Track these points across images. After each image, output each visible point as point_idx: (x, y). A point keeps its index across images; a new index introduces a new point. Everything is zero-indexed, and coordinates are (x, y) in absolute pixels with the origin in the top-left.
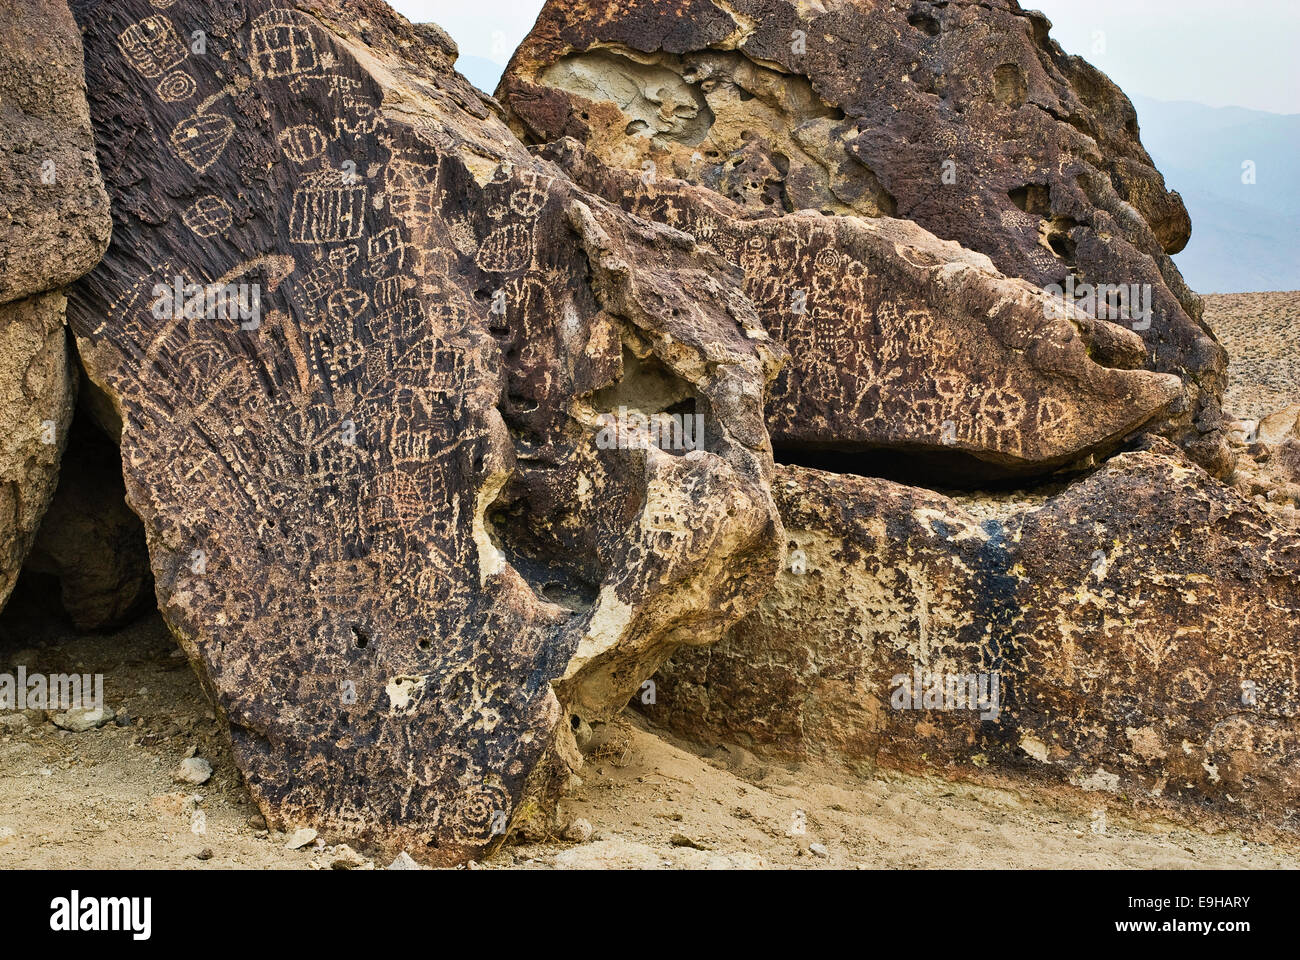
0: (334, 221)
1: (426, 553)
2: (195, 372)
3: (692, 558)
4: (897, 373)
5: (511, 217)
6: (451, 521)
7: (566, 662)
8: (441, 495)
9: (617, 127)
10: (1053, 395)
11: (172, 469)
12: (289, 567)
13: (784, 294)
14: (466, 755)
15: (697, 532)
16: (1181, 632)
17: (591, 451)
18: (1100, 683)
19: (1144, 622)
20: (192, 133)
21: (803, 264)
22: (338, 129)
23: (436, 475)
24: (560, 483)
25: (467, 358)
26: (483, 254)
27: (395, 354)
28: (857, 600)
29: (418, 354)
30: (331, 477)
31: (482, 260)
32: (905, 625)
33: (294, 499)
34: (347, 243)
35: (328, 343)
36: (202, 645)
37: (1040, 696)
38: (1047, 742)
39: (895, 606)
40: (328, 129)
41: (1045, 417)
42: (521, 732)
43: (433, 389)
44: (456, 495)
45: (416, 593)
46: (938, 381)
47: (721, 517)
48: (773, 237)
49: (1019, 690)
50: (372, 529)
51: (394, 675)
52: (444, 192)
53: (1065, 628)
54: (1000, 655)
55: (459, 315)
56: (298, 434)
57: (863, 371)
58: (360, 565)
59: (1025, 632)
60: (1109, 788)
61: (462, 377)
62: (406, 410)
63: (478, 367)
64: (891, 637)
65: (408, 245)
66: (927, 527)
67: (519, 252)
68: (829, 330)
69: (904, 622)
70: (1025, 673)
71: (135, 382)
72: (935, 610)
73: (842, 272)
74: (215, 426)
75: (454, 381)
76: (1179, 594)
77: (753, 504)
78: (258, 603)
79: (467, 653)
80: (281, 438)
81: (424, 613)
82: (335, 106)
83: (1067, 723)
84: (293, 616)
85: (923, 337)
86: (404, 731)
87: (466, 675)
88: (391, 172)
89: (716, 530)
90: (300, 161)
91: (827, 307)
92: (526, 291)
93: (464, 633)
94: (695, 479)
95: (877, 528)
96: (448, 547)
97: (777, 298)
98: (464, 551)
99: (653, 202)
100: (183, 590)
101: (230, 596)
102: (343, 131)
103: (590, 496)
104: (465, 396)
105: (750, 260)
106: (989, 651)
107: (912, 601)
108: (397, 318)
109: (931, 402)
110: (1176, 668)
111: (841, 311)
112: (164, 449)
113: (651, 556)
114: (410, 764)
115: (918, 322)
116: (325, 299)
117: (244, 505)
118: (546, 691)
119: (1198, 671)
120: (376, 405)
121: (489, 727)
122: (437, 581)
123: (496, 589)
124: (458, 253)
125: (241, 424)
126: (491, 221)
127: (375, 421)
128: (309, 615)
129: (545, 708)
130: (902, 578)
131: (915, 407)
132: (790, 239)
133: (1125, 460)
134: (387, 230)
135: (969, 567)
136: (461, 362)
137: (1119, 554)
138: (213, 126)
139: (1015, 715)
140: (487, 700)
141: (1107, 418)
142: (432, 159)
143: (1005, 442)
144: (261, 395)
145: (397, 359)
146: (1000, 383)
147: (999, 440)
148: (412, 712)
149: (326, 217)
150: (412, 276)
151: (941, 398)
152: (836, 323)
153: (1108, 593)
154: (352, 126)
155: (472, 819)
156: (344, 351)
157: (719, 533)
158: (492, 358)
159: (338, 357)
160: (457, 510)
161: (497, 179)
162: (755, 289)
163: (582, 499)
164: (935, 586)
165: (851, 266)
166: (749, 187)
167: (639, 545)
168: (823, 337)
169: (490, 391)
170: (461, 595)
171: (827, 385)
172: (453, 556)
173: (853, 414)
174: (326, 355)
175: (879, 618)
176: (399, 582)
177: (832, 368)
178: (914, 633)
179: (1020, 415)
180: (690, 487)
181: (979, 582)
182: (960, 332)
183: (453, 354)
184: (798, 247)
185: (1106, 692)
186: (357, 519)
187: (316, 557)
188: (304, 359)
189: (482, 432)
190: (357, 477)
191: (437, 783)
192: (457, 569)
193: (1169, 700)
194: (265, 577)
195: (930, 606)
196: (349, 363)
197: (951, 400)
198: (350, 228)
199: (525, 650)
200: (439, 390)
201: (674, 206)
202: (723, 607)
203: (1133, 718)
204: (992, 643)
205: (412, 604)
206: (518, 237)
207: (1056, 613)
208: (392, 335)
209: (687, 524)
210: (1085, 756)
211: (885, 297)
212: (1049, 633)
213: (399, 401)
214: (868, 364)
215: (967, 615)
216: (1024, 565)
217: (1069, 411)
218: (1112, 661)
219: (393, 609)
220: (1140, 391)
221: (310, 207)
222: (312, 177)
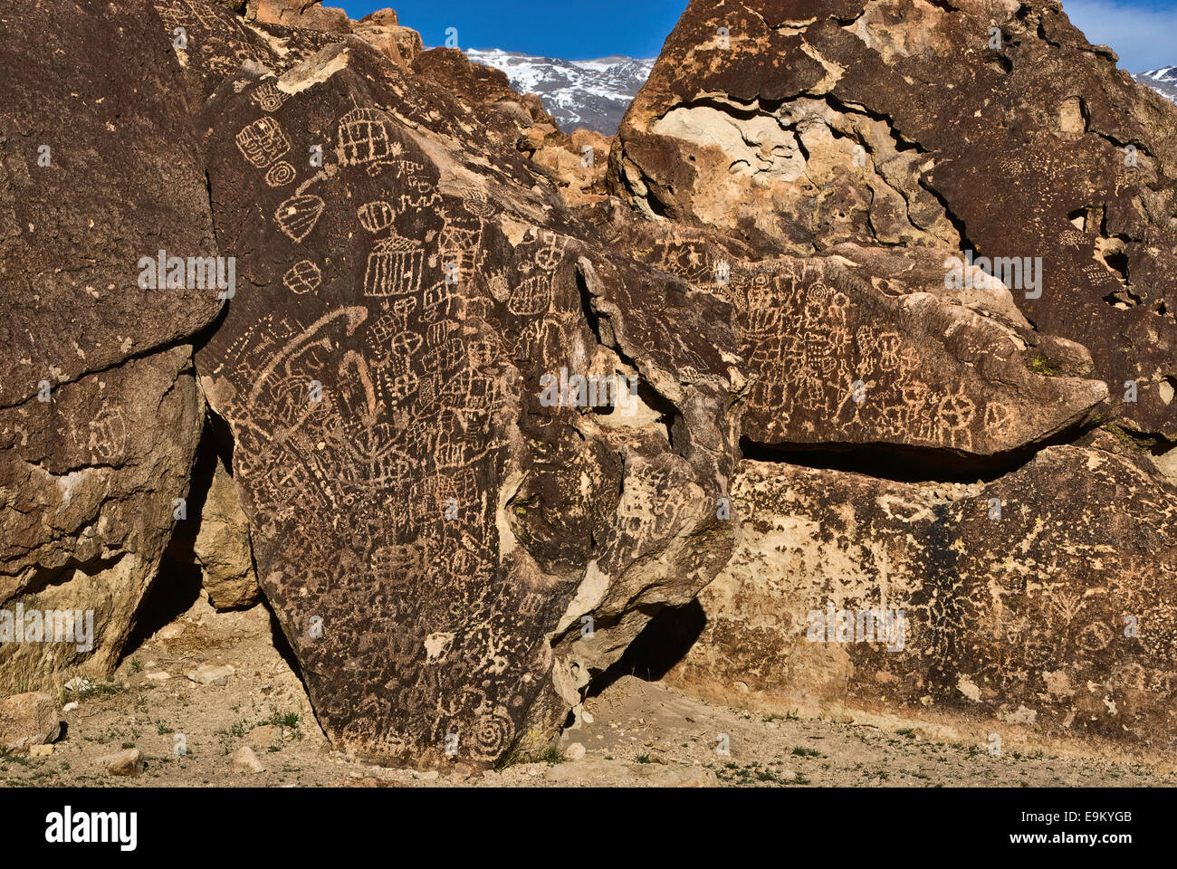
0: (398, 278)
1: (459, 537)
2: (290, 401)
3: (656, 537)
4: (872, 384)
5: (536, 270)
6: (480, 512)
7: (558, 619)
8: (473, 492)
9: (722, 167)
10: (998, 399)
11: (270, 477)
12: (355, 551)
13: (781, 322)
14: (481, 692)
15: (660, 517)
16: (1089, 592)
17: (591, 455)
18: (1024, 635)
19: (1059, 585)
20: (292, 211)
21: (798, 297)
22: (404, 204)
23: (469, 477)
24: (567, 481)
25: (496, 384)
26: (513, 301)
27: (441, 383)
28: (833, 573)
29: (458, 382)
30: (388, 481)
31: (512, 305)
32: (868, 592)
33: (362, 498)
34: (407, 296)
35: (391, 376)
36: (288, 612)
37: (975, 647)
38: (980, 684)
39: (862, 576)
40: (396, 205)
41: (992, 418)
42: (522, 674)
43: (468, 410)
44: (484, 493)
45: (451, 569)
46: (904, 390)
47: (679, 504)
48: (774, 275)
49: (959, 643)
50: (419, 521)
51: (431, 633)
52: (485, 251)
53: (995, 591)
54: (944, 615)
55: (491, 351)
56: (366, 447)
57: (844, 384)
58: (410, 548)
59: (963, 595)
60: (1028, 722)
61: (491, 400)
62: (447, 426)
63: (503, 391)
64: (858, 602)
65: (454, 295)
66: (888, 511)
67: (541, 299)
68: (817, 351)
69: (868, 589)
70: (964, 629)
71: (244, 410)
72: (893, 579)
73: (829, 301)
74: (304, 443)
75: (485, 403)
76: (1089, 562)
77: (706, 495)
78: (331, 580)
79: (485, 615)
80: (354, 451)
81: (456, 584)
82: (401, 186)
83: (996, 669)
84: (357, 589)
85: (893, 354)
86: (436, 675)
87: (484, 632)
88: (444, 238)
89: (675, 514)
90: (374, 231)
91: (816, 332)
92: (545, 330)
93: (486, 599)
94: (662, 475)
95: (847, 512)
96: (477, 534)
97: (776, 326)
98: (489, 536)
99: (679, 248)
100: (276, 570)
101: (311, 575)
102: (407, 205)
103: (590, 491)
104: (492, 414)
105: (755, 294)
106: (935, 612)
107: (874, 572)
108: (443, 354)
109: (898, 408)
110: (1084, 623)
111: (827, 334)
112: (264, 462)
113: (624, 536)
114: (440, 700)
115: (889, 342)
116: (390, 339)
117: (323, 504)
118: (542, 642)
119: (1103, 625)
120: (425, 424)
121: (499, 670)
122: (467, 560)
123: (510, 564)
124: (495, 300)
125: (324, 441)
126: (520, 274)
127: (424, 435)
128: (368, 588)
129: (541, 655)
130: (867, 553)
131: (885, 412)
132: (788, 276)
133: (1050, 452)
134: (438, 284)
135: (920, 543)
136: (491, 387)
137: (1041, 529)
138: (306, 206)
139: (955, 663)
140: (499, 650)
141: (1044, 419)
142: (476, 226)
143: (959, 441)
144: (338, 418)
145: (442, 387)
146: (955, 391)
147: (953, 439)
148: (443, 660)
149: (393, 275)
150: (456, 320)
151: (906, 405)
152: (824, 344)
153: (1030, 561)
154: (414, 202)
155: (485, 740)
156: (402, 382)
157: (678, 517)
158: (515, 384)
159: (398, 386)
160: (484, 504)
161: (525, 240)
162: (758, 318)
163: (584, 494)
164: (893, 559)
165: (836, 297)
166: (837, 216)
167: (615, 528)
168: (813, 357)
169: (512, 410)
170: (485, 570)
171: (815, 396)
172: (480, 541)
173: (835, 419)
174: (389, 385)
175: (848, 586)
176: (438, 561)
177: (819, 382)
178: (876, 598)
179: (971, 417)
180: (657, 481)
181: (927, 555)
182: (923, 350)
183: (485, 381)
184: (794, 283)
185: (1027, 643)
186: (408, 512)
187: (377, 543)
188: (372, 389)
189: (504, 443)
190: (409, 480)
191: (459, 714)
192: (484, 550)
193: (1078, 648)
194: (337, 559)
195: (889, 576)
196: (406, 390)
197: (914, 406)
198: (410, 284)
199: (529, 611)
200: (473, 410)
201: (695, 251)
202: (690, 576)
203: (1049, 664)
204: (937, 606)
205: (448, 577)
206: (541, 287)
207: (987, 580)
208: (439, 369)
209: (652, 510)
210: (1010, 696)
211: (863, 323)
212: (982, 595)
213: (442, 420)
214: (848, 378)
215: (918, 582)
216: (964, 541)
217: (1011, 412)
218: (1033, 618)
219: (433, 582)
220: (1070, 395)
221: (381, 267)
222: (382, 243)
